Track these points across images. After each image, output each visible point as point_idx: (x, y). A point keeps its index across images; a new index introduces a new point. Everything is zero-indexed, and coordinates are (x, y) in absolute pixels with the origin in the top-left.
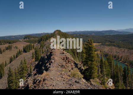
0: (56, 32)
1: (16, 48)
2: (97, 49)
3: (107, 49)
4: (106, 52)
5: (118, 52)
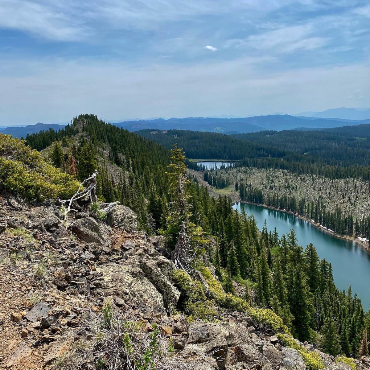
2: (225, 179)
3: (258, 177)
4: (254, 188)
5: (293, 188)
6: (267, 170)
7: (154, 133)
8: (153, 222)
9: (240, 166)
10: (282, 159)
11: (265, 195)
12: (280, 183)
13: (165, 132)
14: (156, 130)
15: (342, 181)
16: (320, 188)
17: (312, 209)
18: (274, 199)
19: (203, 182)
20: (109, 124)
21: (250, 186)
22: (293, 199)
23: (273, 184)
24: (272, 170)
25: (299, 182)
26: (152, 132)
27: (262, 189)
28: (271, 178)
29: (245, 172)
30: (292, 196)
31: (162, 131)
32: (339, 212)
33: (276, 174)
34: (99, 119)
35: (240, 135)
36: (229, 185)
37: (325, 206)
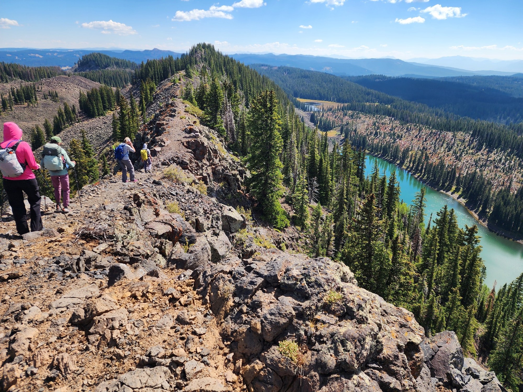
0: (196, 52)
1: (54, 96)
2: (331, 121)
3: (364, 122)
4: (359, 133)
5: (398, 136)
6: (374, 116)
7: (265, 68)
8: (317, 188)
9: (348, 110)
10: (389, 106)
11: (370, 141)
12: (386, 130)
13: (276, 68)
14: (267, 66)
15: (450, 134)
16: (426, 139)
17: (415, 159)
18: (378, 145)
19: (309, 122)
20: (226, 56)
21: (355, 131)
22: (397, 148)
23: (378, 131)
24: (379, 117)
25: (405, 130)
26: (263, 67)
27: (367, 135)
28: (377, 124)
29: (352, 116)
30: (395, 145)
31: (272, 67)
32: (442, 164)
33: (383, 121)
34: (216, 49)
35: (349, 77)
36: (334, 127)
37: (428, 157)
